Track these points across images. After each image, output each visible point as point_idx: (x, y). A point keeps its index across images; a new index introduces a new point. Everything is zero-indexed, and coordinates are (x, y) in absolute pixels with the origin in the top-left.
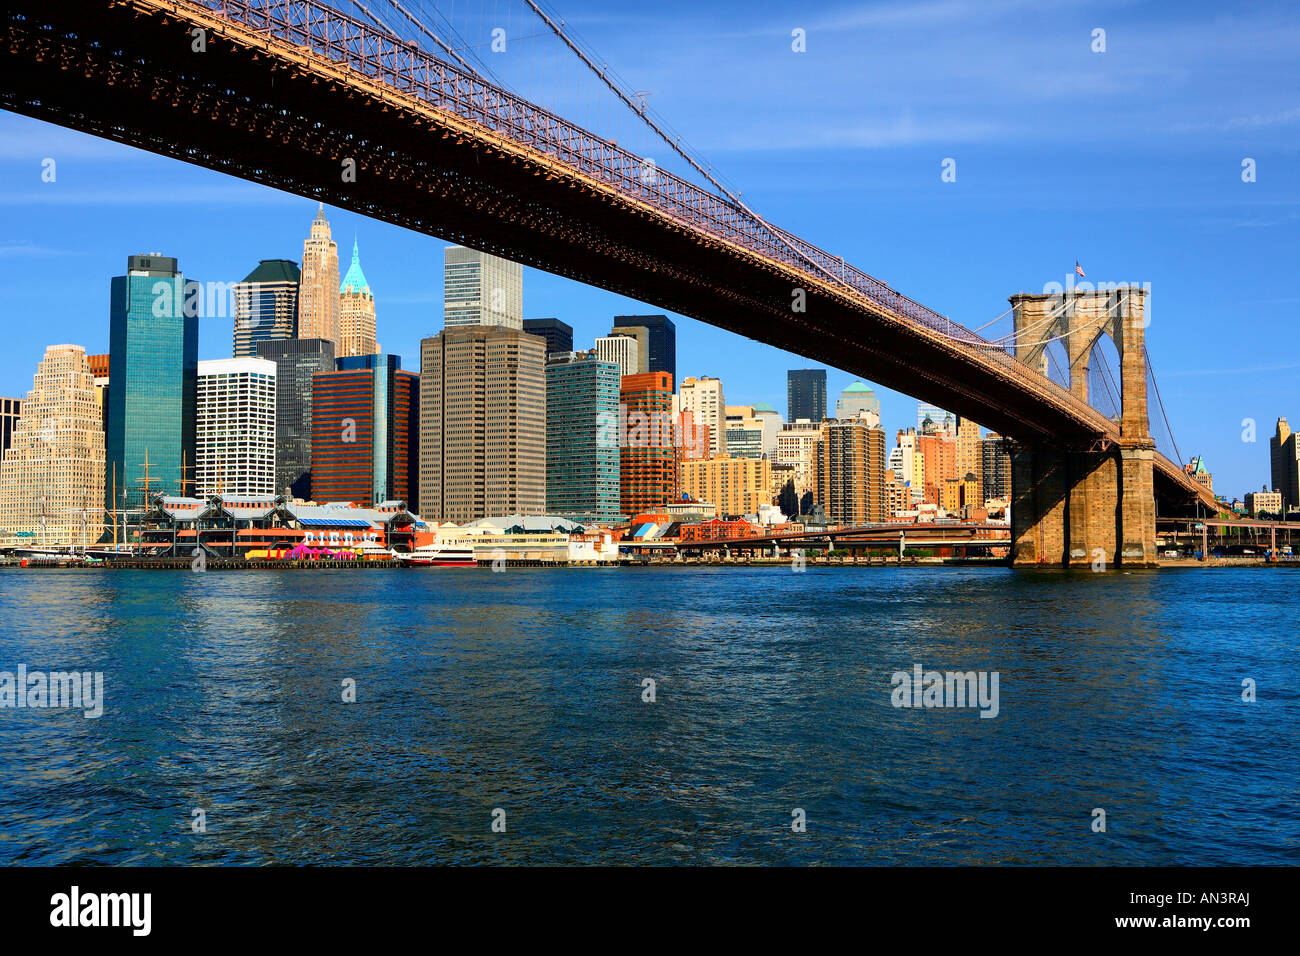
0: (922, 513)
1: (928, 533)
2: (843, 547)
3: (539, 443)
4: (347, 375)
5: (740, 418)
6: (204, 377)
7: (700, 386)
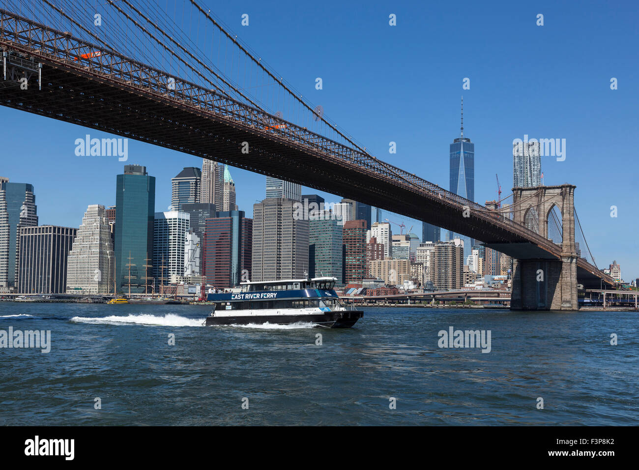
0: (477, 285)
1: (479, 295)
2: (440, 300)
3: (306, 251)
4: (221, 220)
5: (399, 241)
6: (157, 220)
7: (380, 226)
